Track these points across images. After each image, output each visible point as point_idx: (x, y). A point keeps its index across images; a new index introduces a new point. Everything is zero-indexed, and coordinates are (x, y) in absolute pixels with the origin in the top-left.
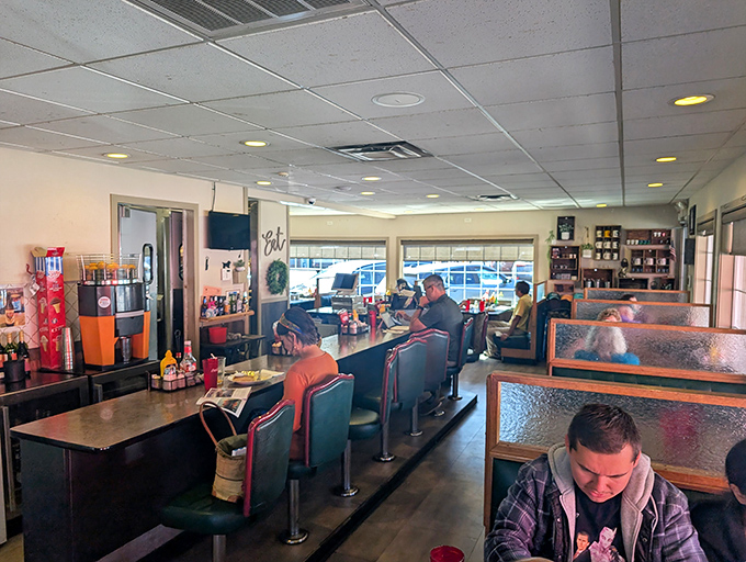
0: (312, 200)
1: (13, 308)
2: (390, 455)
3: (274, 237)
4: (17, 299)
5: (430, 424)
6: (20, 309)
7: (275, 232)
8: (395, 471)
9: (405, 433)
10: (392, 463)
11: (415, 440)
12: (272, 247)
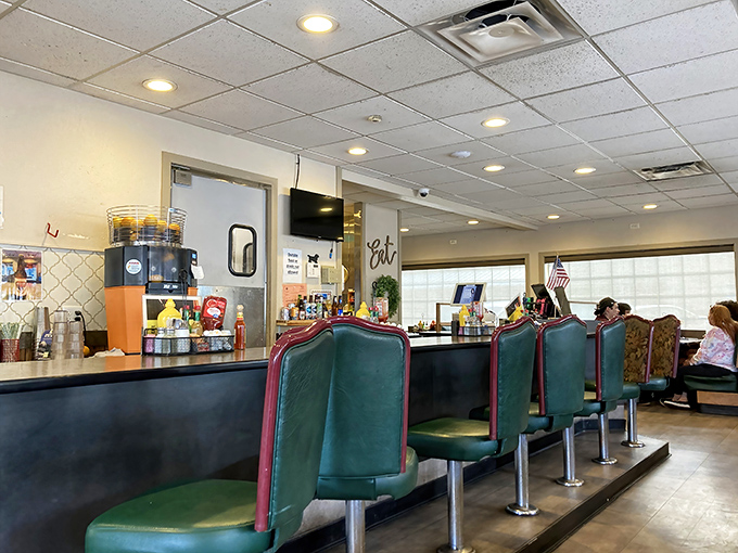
0: (426, 190)
1: (26, 277)
2: (532, 508)
3: (382, 247)
4: (32, 265)
5: (593, 472)
6: (34, 279)
7: (383, 242)
8: (541, 529)
9: (555, 481)
10: (534, 519)
11: (574, 491)
12: (380, 258)
